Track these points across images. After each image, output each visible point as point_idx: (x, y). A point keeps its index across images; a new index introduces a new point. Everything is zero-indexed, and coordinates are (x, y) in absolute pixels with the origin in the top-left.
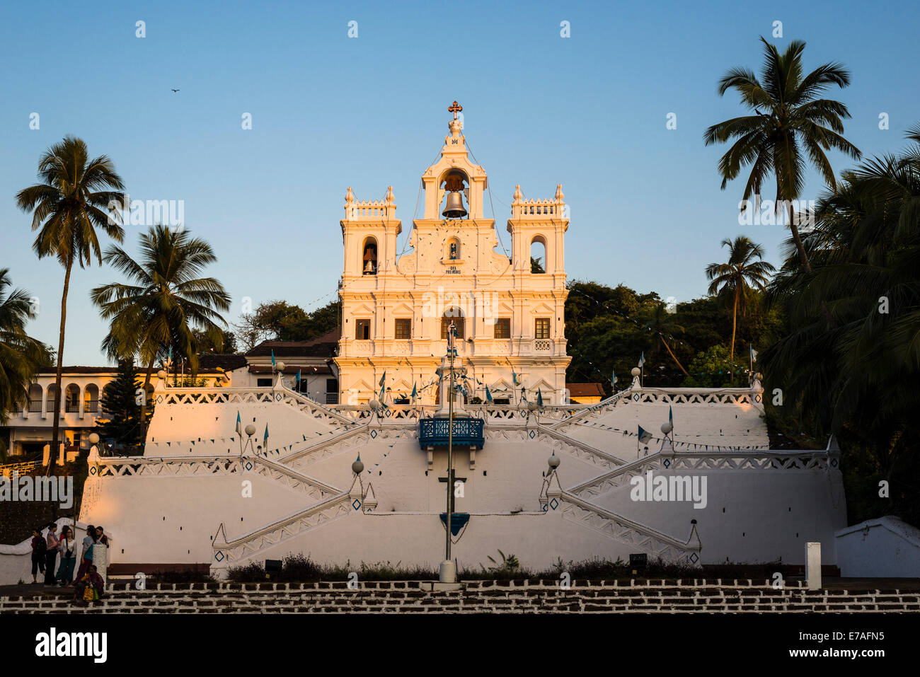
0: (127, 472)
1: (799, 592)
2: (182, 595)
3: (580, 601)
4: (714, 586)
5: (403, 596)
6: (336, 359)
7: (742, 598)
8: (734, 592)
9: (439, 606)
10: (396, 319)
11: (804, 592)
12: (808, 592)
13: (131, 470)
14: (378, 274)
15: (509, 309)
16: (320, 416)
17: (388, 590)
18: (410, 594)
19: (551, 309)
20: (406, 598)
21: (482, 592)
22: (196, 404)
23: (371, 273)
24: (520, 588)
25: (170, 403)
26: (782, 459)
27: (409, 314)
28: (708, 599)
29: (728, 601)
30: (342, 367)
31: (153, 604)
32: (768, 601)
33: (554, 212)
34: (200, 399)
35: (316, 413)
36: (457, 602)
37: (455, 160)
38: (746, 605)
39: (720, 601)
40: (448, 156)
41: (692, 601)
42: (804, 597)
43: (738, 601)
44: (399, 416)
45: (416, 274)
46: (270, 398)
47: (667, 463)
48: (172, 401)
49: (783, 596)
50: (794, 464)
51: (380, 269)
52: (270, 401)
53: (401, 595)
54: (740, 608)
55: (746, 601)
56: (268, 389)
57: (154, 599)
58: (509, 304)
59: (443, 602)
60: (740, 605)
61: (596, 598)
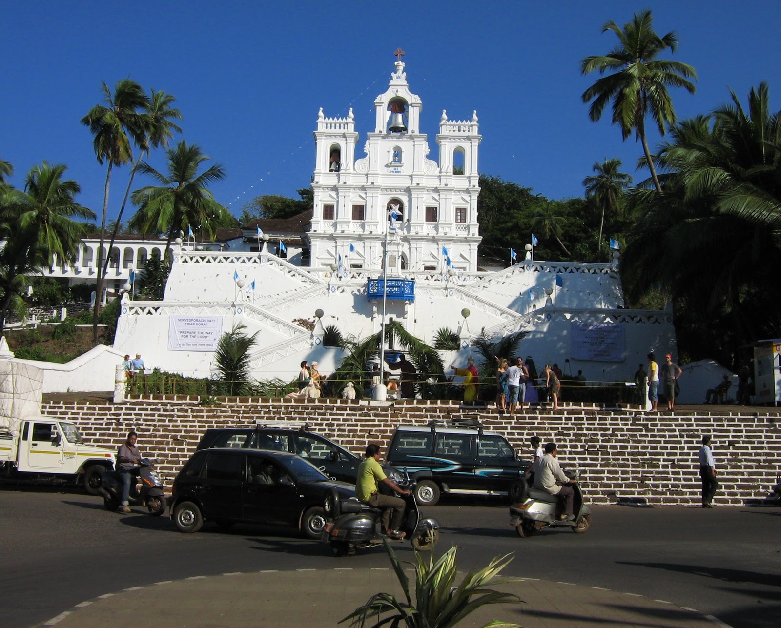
0: (150, 313)
1: (640, 413)
2: (180, 405)
3: (479, 417)
4: (579, 408)
5: (346, 410)
6: (309, 234)
7: (598, 417)
8: (593, 412)
9: (372, 418)
10: (353, 206)
11: (643, 413)
12: (646, 414)
13: (153, 311)
14: (341, 172)
15: (437, 200)
16: (294, 275)
17: (335, 405)
18: (352, 409)
19: (467, 202)
20: (348, 412)
21: (405, 408)
22: (203, 263)
23: (336, 171)
24: (434, 406)
25: (183, 262)
26: (632, 316)
27: (362, 202)
28: (573, 416)
29: (587, 419)
30: (313, 240)
31: (159, 410)
32: (617, 419)
33: (470, 130)
34: (206, 260)
35: (292, 273)
36: (387, 416)
37: (399, 90)
38: (601, 422)
39: (582, 419)
40: (393, 87)
41: (561, 419)
42: (643, 416)
43: (595, 419)
44: (353, 277)
45: (369, 173)
46: (258, 260)
47: (549, 317)
48: (185, 261)
49: (628, 416)
50: (640, 320)
51: (342, 168)
52: (257, 263)
53: (345, 409)
54: (596, 424)
55: (600, 419)
56: (257, 254)
57: (159, 406)
58: (437, 197)
59: (376, 415)
60: (596, 422)
61: (490, 415)
